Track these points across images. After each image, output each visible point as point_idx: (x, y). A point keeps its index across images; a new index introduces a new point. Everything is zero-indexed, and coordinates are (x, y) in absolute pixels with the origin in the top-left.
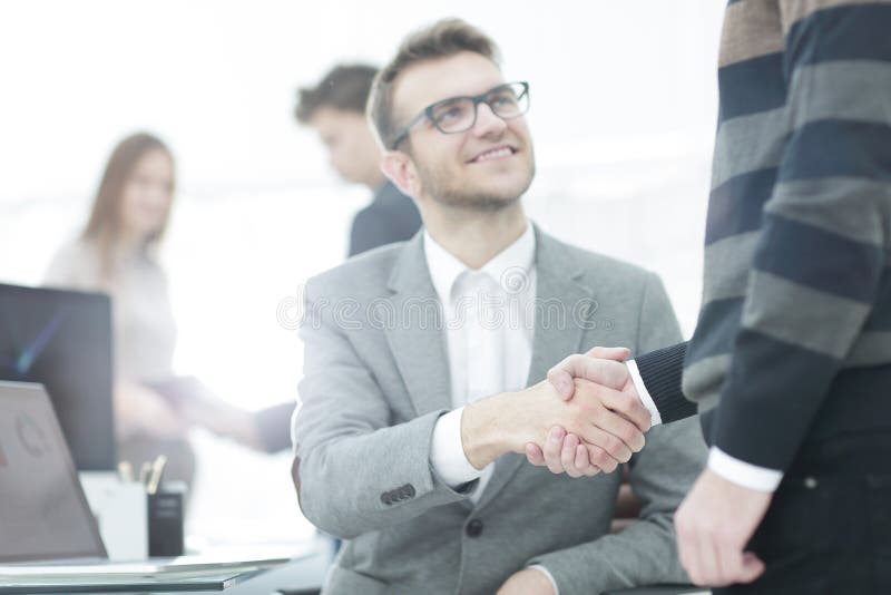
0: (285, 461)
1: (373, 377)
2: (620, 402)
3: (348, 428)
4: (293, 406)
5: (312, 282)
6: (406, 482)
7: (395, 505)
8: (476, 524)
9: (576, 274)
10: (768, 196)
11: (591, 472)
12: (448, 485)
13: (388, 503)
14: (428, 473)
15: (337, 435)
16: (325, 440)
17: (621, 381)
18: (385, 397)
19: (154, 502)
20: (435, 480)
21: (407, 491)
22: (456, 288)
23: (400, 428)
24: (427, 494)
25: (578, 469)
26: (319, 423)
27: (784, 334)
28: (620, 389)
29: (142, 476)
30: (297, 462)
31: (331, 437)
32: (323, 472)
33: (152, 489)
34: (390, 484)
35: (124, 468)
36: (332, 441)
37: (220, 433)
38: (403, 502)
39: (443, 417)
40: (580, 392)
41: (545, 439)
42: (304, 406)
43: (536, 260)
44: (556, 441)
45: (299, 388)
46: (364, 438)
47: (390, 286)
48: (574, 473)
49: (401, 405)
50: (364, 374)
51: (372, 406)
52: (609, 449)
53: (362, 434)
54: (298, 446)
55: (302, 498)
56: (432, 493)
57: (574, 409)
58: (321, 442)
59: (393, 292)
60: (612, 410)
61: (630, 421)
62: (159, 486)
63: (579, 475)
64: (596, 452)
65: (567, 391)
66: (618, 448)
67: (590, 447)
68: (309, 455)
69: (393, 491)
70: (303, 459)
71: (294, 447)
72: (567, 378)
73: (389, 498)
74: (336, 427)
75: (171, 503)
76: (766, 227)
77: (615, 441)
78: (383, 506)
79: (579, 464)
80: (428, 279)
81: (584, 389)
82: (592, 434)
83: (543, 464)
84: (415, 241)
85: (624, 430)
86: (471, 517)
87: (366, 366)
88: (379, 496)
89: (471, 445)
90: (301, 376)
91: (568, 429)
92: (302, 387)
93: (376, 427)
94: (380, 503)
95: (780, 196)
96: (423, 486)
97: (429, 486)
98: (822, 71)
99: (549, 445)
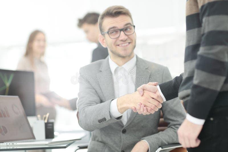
0: (75, 113)
1: (96, 91)
2: (155, 96)
3: (90, 104)
4: (77, 99)
5: (81, 69)
6: (104, 117)
7: (101, 123)
8: (124, 130)
9: (146, 67)
10: (198, 50)
11: (148, 114)
12: (114, 118)
13: (100, 122)
14: (109, 115)
15: (88, 106)
16: (85, 107)
17: (155, 91)
18: (99, 97)
19: (46, 124)
20: (111, 117)
21: (104, 119)
22: (116, 71)
23: (102, 104)
24: (109, 120)
25: (145, 113)
26: (83, 103)
27: (205, 86)
28: (155, 93)
29: (44, 118)
30: (78, 113)
31: (86, 106)
32: (84, 115)
33: (46, 121)
34: (100, 118)
35: (39, 116)
36: (86, 107)
37: (61, 106)
38: (103, 122)
39: (112, 101)
40: (145, 94)
41: (137, 106)
42: (80, 99)
43: (136, 64)
44: (139, 106)
45: (78, 95)
46: (94, 106)
47: (100, 70)
48: (144, 114)
49: (103, 99)
50: (94, 91)
51: (96, 98)
52: (152, 108)
53: (94, 105)
54: (78, 109)
55: (79, 122)
56: (110, 120)
57: (143, 98)
58: (83, 108)
59: (101, 71)
60: (153, 98)
61: (157, 101)
62: (48, 120)
63: (145, 114)
64: (149, 109)
65: (142, 93)
66: (155, 107)
67: (147, 107)
68: (81, 111)
69: (101, 120)
70: (79, 112)
71: (77, 109)
72: (142, 90)
73: (100, 121)
74: (87, 104)
75: (51, 125)
76: (198, 58)
77: (153, 106)
78: (98, 123)
79: (145, 112)
80: (109, 68)
81: (146, 93)
82: (148, 104)
83: (137, 112)
84: (107, 59)
85: (156, 103)
86: (123, 129)
87: (94, 89)
88: (98, 121)
89: (119, 107)
90: (79, 92)
91: (142, 103)
92: (79, 94)
93: (97, 104)
94: (98, 122)
95: (202, 51)
96: (108, 118)
97: (109, 118)
98: (211, 18)
99: (138, 107)
